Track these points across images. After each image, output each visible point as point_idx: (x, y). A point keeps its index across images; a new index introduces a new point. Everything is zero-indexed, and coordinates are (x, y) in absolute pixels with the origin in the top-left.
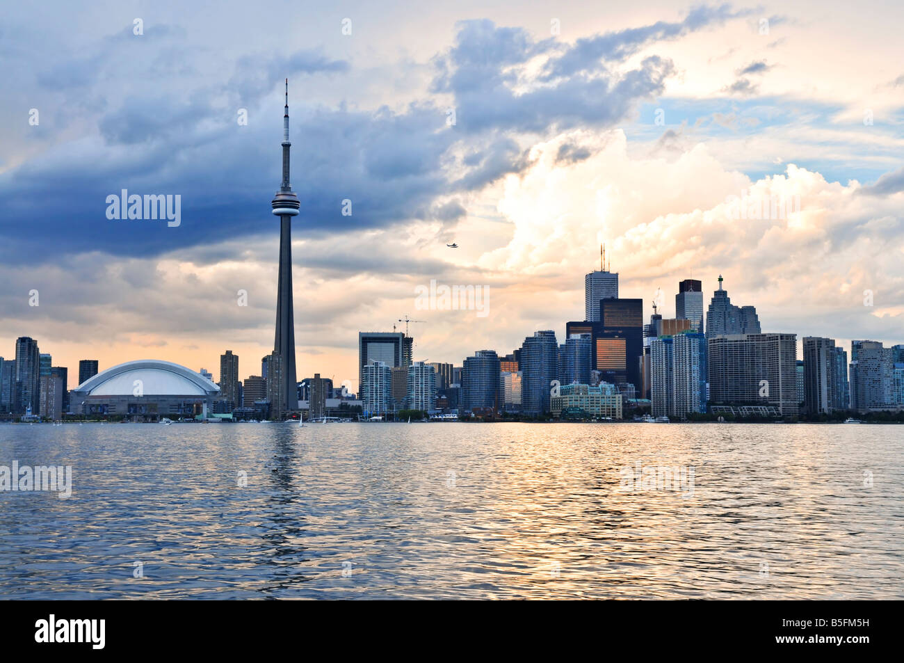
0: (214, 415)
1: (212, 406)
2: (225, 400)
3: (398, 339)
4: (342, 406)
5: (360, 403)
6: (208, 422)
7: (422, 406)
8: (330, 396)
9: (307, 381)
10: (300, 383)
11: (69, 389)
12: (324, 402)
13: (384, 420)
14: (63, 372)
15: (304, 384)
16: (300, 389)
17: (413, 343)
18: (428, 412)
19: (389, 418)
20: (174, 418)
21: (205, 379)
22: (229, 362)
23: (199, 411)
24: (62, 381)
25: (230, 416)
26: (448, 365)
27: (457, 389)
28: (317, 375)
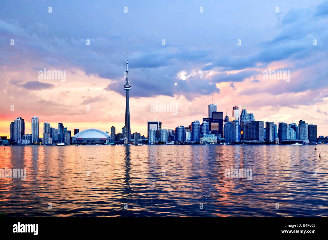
0: (110, 143)
1: (109, 141)
2: (112, 139)
3: (158, 123)
4: (143, 141)
5: (148, 140)
6: (107, 145)
7: (164, 140)
8: (140, 138)
9: (133, 134)
10: (132, 135)
11: (72, 136)
12: (138, 140)
13: (154, 144)
14: (70, 132)
15: (133, 135)
16: (132, 136)
17: (162, 124)
18: (166, 142)
19: (155, 144)
20: (99, 144)
21: (107, 133)
22: (113, 129)
23: (105, 142)
24: (70, 134)
25: (113, 143)
26: (171, 130)
27: (173, 136)
28: (136, 133)
